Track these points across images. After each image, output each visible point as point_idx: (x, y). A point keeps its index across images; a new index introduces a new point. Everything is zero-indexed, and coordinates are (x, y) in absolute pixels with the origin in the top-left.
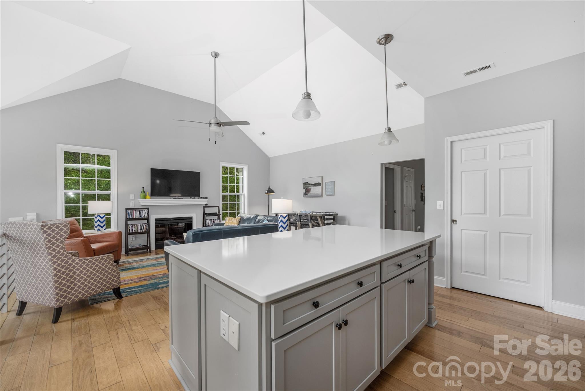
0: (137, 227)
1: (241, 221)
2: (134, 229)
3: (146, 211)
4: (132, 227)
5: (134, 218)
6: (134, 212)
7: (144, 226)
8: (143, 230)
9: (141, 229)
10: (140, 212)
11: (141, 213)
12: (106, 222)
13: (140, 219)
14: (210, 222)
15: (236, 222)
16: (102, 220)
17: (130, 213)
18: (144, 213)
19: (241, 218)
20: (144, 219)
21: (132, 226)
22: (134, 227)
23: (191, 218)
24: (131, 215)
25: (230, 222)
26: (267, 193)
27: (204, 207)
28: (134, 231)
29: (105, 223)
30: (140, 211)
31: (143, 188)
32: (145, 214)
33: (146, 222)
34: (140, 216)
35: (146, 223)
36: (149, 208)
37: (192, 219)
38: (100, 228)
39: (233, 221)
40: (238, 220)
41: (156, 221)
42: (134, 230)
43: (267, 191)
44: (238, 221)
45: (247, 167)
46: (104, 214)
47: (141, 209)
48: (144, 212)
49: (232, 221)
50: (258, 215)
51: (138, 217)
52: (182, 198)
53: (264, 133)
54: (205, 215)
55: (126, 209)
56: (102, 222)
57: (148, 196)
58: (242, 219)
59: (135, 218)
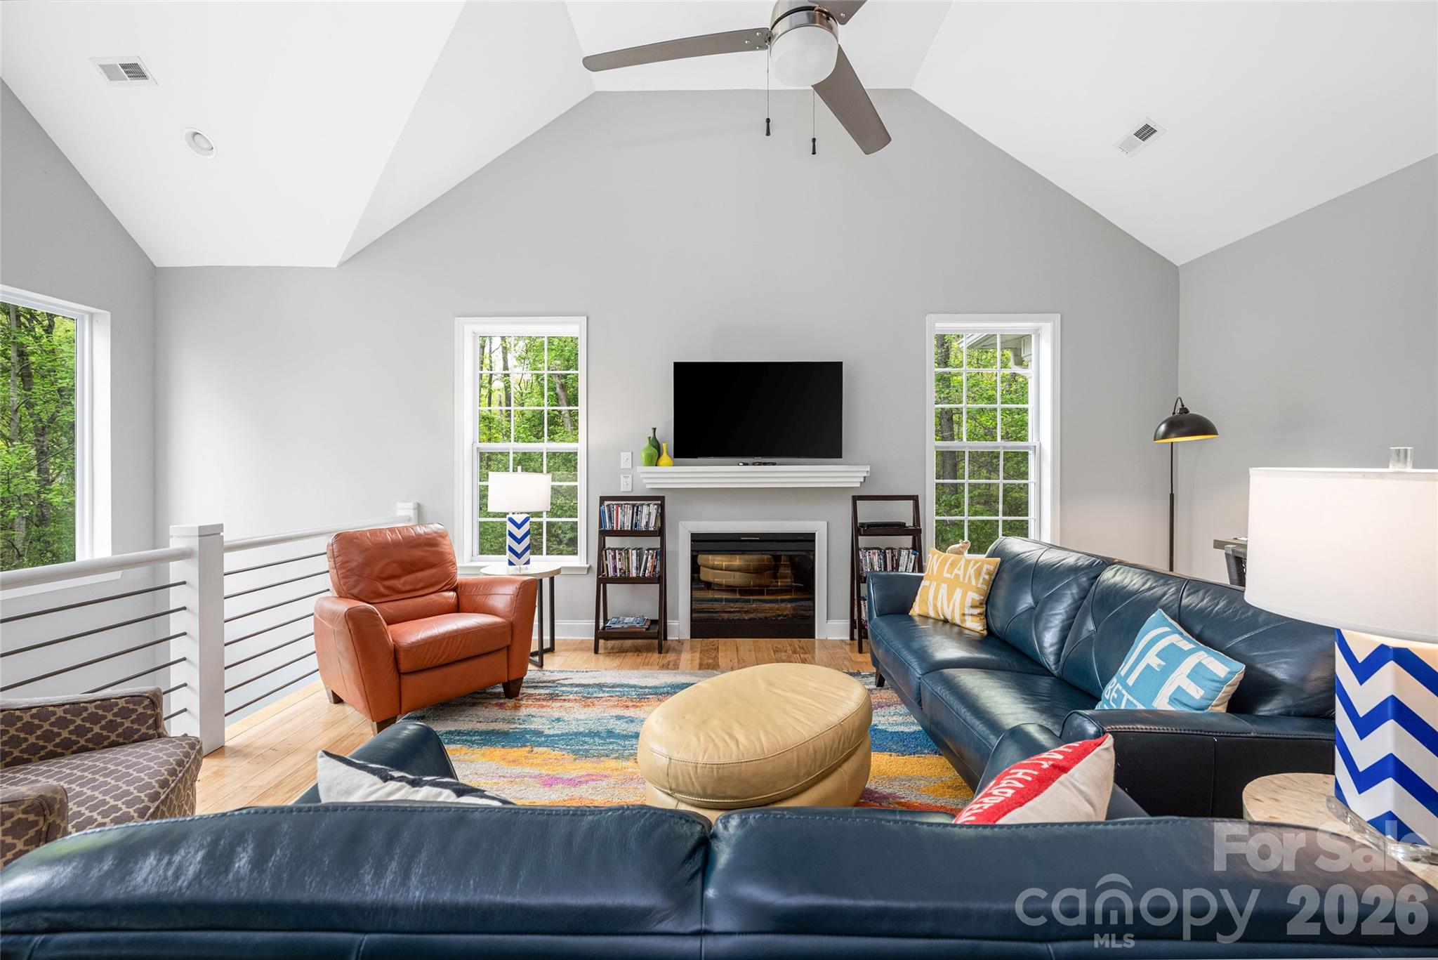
0: (628, 558)
1: (1005, 577)
2: (619, 565)
3: (653, 509)
4: (614, 558)
5: (619, 529)
6: (619, 508)
7: (647, 558)
8: (645, 571)
9: (638, 568)
10: (635, 511)
11: (637, 515)
12: (531, 540)
13: (634, 532)
14: (876, 558)
15: (974, 583)
16: (519, 533)
17: (606, 511)
18: (648, 515)
19: (1001, 564)
20: (647, 533)
21: (615, 553)
22: (620, 559)
23: (809, 538)
24: (610, 517)
25: (946, 575)
26: (1165, 436)
27: (855, 499)
28: (618, 571)
29: (526, 542)
30: (633, 506)
31: (655, 429)
32: (649, 518)
33: (655, 542)
34: (635, 524)
35: (655, 547)
36: (666, 496)
37: (813, 541)
38: (514, 559)
39: (961, 573)
40: (989, 573)
41: (692, 541)
42: (620, 570)
43: (1163, 428)
44: (987, 577)
45: (1054, 326)
46: (528, 513)
47: (636, 501)
48: (645, 510)
49: (957, 576)
50: (1107, 563)
51: (629, 529)
52: (774, 464)
53: (1146, 132)
54: (860, 529)
55: (603, 499)
56: (519, 538)
57: (666, 458)
58: (1007, 566)
59: (621, 531)
